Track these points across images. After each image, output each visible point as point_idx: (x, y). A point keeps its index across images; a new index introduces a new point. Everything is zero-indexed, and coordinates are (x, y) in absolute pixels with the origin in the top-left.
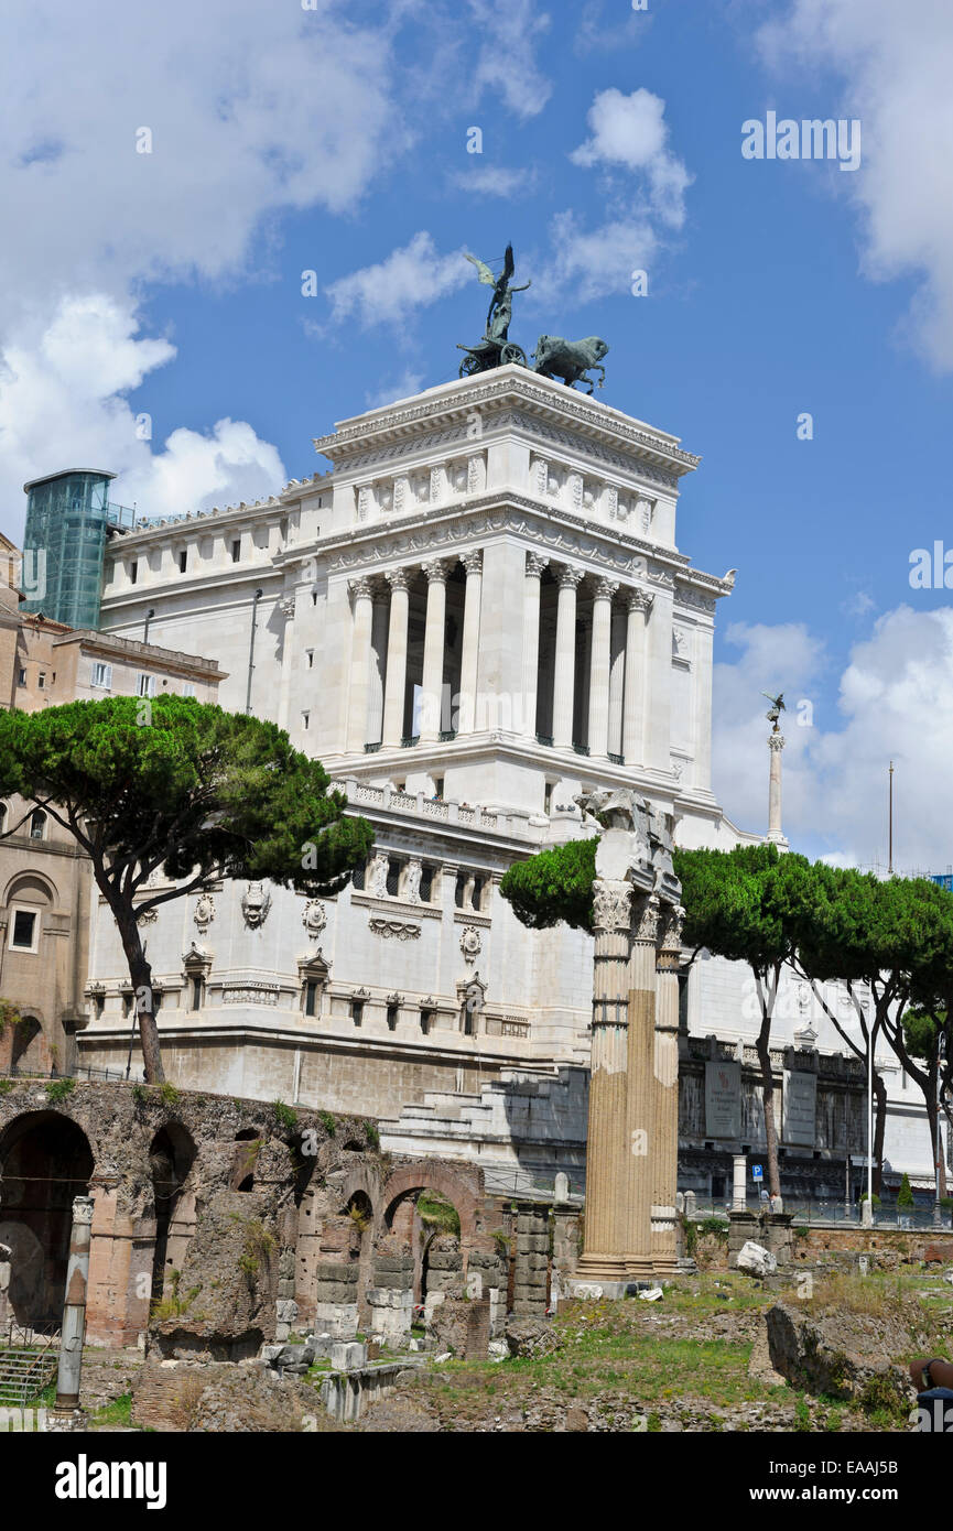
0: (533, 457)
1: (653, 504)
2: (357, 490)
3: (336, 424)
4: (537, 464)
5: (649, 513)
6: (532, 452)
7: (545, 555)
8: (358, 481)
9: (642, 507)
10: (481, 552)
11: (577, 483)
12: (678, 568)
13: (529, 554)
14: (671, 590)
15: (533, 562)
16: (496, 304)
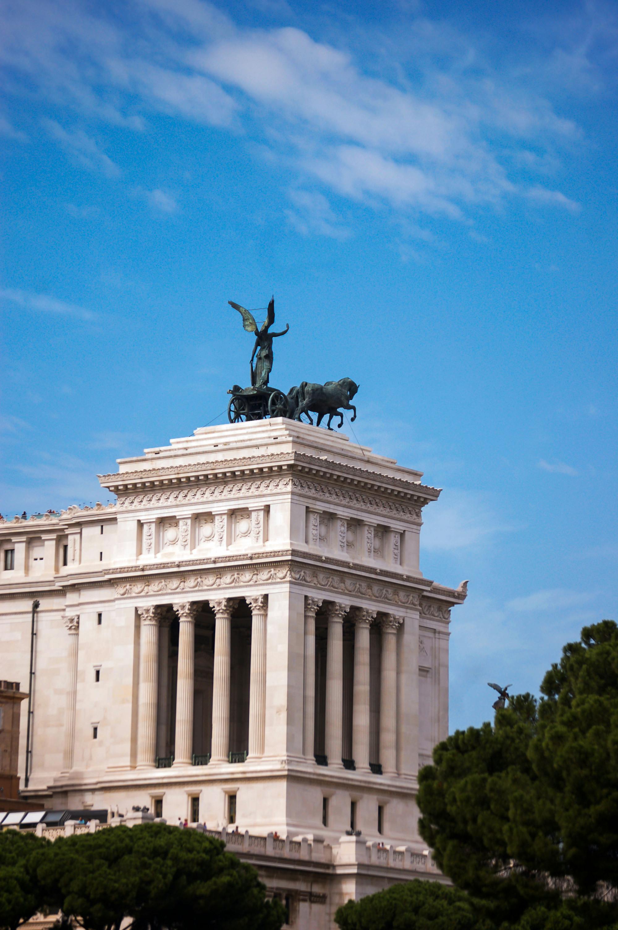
0: (308, 510)
1: (402, 535)
2: (140, 524)
3: (118, 460)
4: (312, 517)
5: (399, 544)
6: (307, 508)
7: (319, 596)
8: (144, 517)
9: (393, 539)
10: (266, 597)
11: (343, 528)
12: (423, 590)
13: (306, 597)
14: (416, 610)
15: (309, 604)
16: (259, 348)
